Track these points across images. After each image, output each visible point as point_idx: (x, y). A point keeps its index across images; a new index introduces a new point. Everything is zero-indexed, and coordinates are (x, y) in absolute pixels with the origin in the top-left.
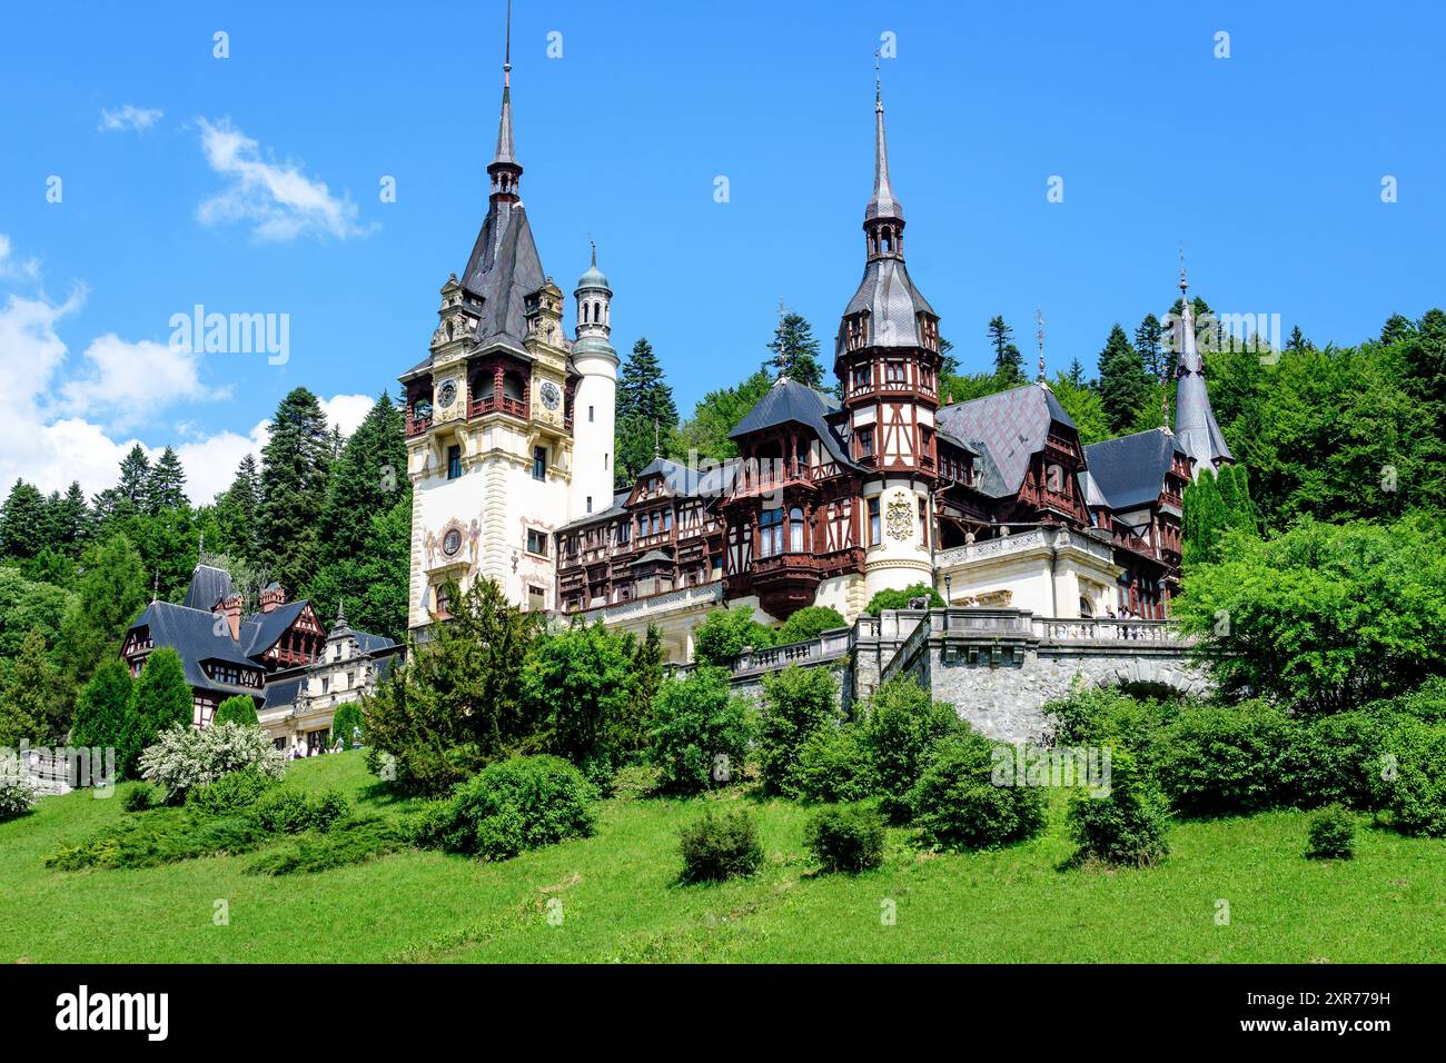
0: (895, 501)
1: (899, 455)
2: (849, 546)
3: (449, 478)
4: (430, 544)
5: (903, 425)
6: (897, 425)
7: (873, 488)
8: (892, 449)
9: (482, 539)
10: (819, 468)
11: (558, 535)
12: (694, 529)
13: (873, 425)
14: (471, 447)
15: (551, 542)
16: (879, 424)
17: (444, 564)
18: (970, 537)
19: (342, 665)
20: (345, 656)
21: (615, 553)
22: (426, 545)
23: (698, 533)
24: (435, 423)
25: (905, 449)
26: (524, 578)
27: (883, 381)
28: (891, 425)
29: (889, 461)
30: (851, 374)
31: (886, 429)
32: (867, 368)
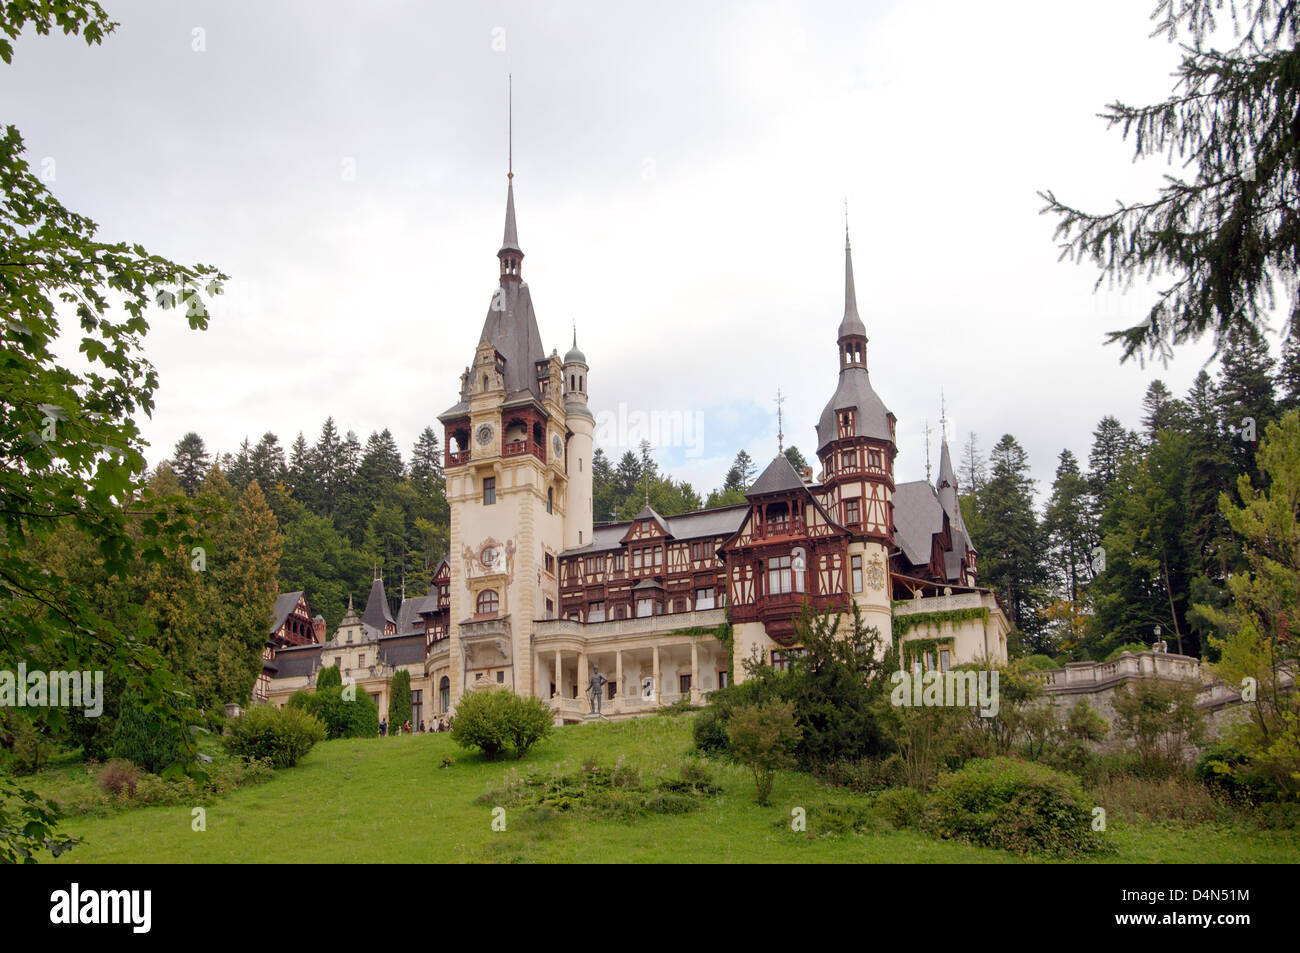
0: (873, 559)
1: (876, 525)
2: (839, 591)
3: (485, 504)
4: (468, 556)
5: (879, 501)
6: (875, 500)
7: (856, 548)
8: (871, 519)
9: (516, 557)
10: (815, 527)
11: (561, 559)
12: (681, 565)
13: (859, 498)
14: (505, 481)
15: (556, 563)
16: (863, 497)
17: (482, 574)
18: (919, 593)
19: (354, 647)
20: (357, 640)
21: (611, 578)
22: (464, 557)
23: (685, 569)
24: (473, 458)
25: (881, 521)
26: (544, 591)
27: (866, 465)
28: (871, 499)
29: (870, 528)
30: (839, 456)
31: (868, 502)
32: (853, 452)
